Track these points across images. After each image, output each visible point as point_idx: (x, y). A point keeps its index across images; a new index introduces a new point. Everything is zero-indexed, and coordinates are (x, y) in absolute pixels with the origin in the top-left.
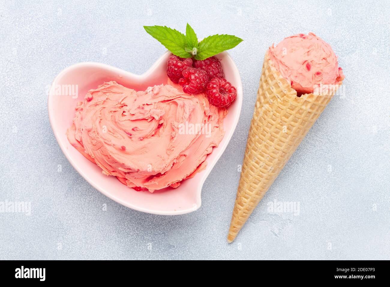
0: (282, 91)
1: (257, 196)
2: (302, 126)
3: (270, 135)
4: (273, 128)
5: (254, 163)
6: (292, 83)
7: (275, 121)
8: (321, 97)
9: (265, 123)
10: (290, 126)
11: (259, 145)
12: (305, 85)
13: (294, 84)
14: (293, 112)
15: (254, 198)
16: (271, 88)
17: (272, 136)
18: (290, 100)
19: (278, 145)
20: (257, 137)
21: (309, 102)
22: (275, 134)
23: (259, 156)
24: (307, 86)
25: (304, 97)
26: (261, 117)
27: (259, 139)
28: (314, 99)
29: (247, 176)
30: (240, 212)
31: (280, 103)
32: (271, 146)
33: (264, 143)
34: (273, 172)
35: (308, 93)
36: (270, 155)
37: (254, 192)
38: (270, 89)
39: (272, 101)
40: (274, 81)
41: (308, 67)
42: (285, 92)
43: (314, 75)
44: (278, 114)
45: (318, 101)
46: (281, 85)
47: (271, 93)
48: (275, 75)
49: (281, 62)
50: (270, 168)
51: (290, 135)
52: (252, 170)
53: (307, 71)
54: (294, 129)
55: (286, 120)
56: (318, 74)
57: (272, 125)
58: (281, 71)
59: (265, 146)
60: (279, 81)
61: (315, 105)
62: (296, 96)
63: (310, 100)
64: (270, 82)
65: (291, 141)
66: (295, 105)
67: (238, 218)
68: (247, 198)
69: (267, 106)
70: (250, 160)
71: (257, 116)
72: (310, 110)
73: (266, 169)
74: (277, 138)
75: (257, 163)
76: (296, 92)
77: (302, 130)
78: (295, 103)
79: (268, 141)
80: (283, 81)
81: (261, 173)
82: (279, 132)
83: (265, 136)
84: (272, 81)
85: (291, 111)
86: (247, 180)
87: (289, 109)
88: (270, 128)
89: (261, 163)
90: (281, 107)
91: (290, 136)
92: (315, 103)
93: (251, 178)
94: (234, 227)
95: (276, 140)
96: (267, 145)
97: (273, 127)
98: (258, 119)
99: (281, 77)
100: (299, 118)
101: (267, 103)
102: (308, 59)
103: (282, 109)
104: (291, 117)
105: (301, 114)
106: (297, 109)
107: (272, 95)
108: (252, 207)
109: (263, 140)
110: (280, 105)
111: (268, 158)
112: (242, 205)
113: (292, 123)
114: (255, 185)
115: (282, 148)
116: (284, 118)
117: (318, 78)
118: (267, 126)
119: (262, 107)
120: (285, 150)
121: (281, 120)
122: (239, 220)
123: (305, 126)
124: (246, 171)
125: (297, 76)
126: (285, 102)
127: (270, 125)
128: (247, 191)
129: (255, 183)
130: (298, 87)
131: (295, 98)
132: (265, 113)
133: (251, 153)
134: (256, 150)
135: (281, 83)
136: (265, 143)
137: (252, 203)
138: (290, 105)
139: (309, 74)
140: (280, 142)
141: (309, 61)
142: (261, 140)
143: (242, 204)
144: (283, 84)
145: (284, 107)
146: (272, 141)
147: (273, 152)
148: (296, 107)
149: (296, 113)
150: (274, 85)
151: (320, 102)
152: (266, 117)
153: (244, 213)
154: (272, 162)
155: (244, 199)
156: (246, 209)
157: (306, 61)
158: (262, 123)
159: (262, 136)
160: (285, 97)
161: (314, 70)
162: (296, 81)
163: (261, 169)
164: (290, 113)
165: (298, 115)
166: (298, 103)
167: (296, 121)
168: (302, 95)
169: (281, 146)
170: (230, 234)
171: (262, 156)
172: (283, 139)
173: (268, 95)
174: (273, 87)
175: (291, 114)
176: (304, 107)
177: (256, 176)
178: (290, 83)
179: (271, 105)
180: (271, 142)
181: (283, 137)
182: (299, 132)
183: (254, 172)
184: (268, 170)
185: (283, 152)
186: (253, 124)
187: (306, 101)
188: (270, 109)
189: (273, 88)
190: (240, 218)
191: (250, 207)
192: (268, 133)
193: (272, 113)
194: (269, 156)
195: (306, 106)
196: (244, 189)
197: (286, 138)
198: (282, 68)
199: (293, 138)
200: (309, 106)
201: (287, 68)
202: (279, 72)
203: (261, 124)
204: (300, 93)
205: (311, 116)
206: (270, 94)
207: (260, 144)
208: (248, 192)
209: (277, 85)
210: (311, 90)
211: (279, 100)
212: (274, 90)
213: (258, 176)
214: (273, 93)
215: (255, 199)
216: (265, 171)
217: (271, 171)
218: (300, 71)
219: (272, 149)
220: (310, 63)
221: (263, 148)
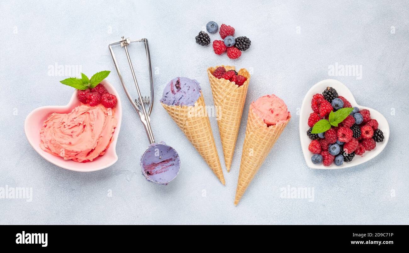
0: (259, 125)
1: (249, 180)
2: (270, 142)
4: (256, 144)
5: (246, 163)
7: (256, 140)
8: (279, 127)
9: (251, 141)
11: (249, 153)
12: (271, 121)
13: (265, 121)
14: (266, 135)
17: (255, 148)
18: (263, 129)
19: (259, 152)
20: (247, 149)
22: (257, 147)
23: (249, 159)
27: (249, 150)
28: (276, 128)
29: (243, 170)
30: (240, 189)
31: (259, 131)
34: (257, 167)
35: (273, 125)
37: (247, 178)
40: (255, 120)
41: (272, 112)
42: (261, 125)
43: (276, 116)
44: (258, 137)
47: (254, 126)
49: (258, 110)
50: (255, 165)
54: (266, 144)
58: (258, 114)
60: (257, 120)
63: (274, 129)
64: (253, 120)
65: (265, 150)
68: (243, 181)
69: (252, 133)
72: (274, 134)
74: (258, 149)
75: (248, 162)
76: (266, 125)
78: (266, 131)
80: (260, 119)
81: (250, 167)
82: (259, 146)
84: (254, 119)
87: (263, 134)
88: (254, 144)
89: (250, 163)
90: (259, 133)
91: (264, 148)
92: (277, 130)
93: (245, 170)
94: (238, 197)
97: (256, 143)
99: (258, 117)
101: (252, 131)
102: (272, 107)
104: (265, 138)
107: (254, 127)
111: (254, 160)
112: (241, 185)
113: (265, 141)
114: (248, 174)
115: (261, 154)
116: (261, 138)
118: (252, 143)
123: (272, 142)
125: (266, 117)
126: (261, 130)
127: (254, 142)
129: (248, 173)
130: (268, 122)
131: (266, 128)
132: (251, 136)
133: (245, 157)
134: (247, 156)
137: (246, 184)
138: (264, 132)
139: (273, 115)
141: (273, 109)
144: (260, 121)
145: (261, 133)
151: (279, 130)
152: (251, 138)
153: (243, 189)
154: (256, 162)
157: (271, 109)
158: (250, 142)
159: (250, 148)
160: (261, 127)
161: (275, 113)
162: (266, 119)
163: (250, 165)
164: (264, 136)
165: (268, 137)
166: (268, 130)
167: (267, 140)
168: (270, 126)
170: (236, 201)
171: (251, 159)
173: (252, 127)
174: (255, 123)
178: (263, 120)
179: (254, 132)
182: (269, 145)
183: (247, 167)
185: (261, 156)
187: (272, 129)
188: (254, 134)
190: (241, 192)
191: (245, 186)
192: (253, 147)
193: (254, 136)
195: (272, 132)
196: (242, 176)
197: (262, 149)
198: (259, 113)
201: (261, 113)
202: (257, 115)
205: (275, 137)
208: (244, 178)
210: (274, 123)
211: (258, 129)
212: (255, 125)
213: (249, 170)
215: (248, 182)
216: (253, 166)
218: (268, 114)
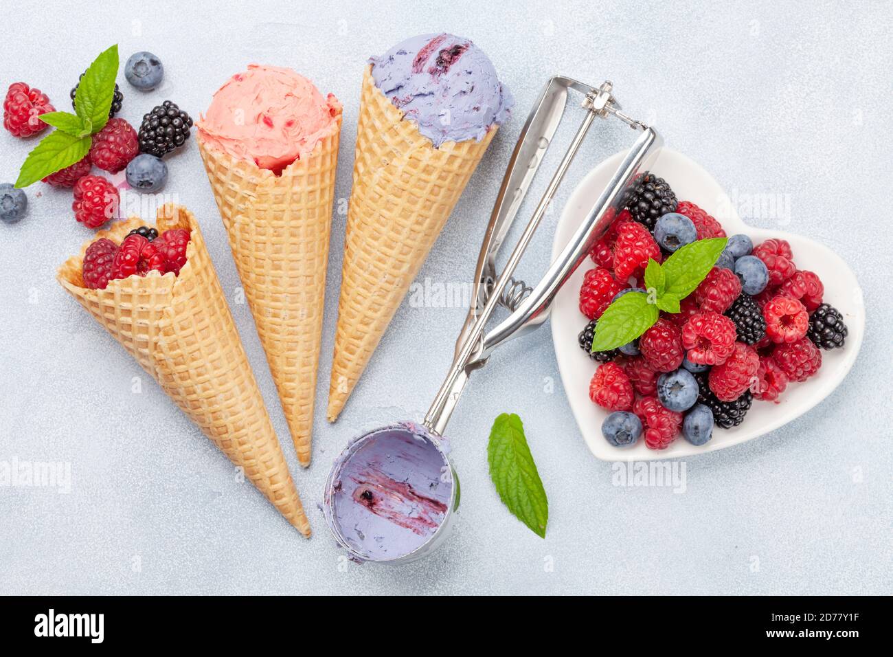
0: (249, 183)
1: (306, 368)
2: (313, 220)
3: (270, 261)
4: (269, 248)
5: (270, 319)
6: (257, 163)
7: (264, 235)
8: (315, 158)
9: (253, 247)
10: (292, 229)
11: (263, 286)
12: (279, 153)
13: (260, 162)
15: (303, 373)
16: (230, 187)
17: (273, 261)
18: (267, 189)
19: (292, 269)
20: (253, 276)
21: (302, 176)
23: (273, 304)
24: (284, 153)
25: (288, 172)
26: (240, 242)
27: (258, 277)
29: (273, 346)
30: (294, 408)
31: (257, 202)
32: (281, 277)
33: (268, 279)
34: (309, 316)
35: (291, 162)
36: (288, 293)
38: (229, 189)
39: (242, 206)
40: (229, 173)
41: (268, 122)
42: (254, 181)
43: (285, 129)
45: (315, 166)
46: (241, 173)
47: (235, 194)
48: (225, 164)
49: (221, 137)
51: (300, 243)
52: (274, 331)
53: (269, 129)
54: (301, 230)
55: (280, 223)
56: (289, 124)
57: (264, 243)
58: (230, 152)
60: (236, 169)
61: (313, 175)
62: (273, 178)
63: (301, 172)
64: (223, 178)
65: (308, 252)
66: (280, 193)
67: (297, 418)
69: (239, 218)
70: (263, 318)
71: (235, 243)
72: (310, 188)
73: (294, 318)
74: (282, 260)
75: (275, 316)
76: (270, 172)
77: (316, 227)
78: (278, 191)
80: (242, 164)
81: (290, 328)
82: (281, 248)
83: (263, 267)
84: (225, 174)
85: (280, 205)
86: (276, 351)
87: (275, 203)
89: (283, 313)
90: (261, 209)
91: (302, 246)
92: (311, 171)
93: (279, 345)
94: (300, 437)
95: (283, 263)
96: (274, 278)
97: (268, 245)
98: (239, 246)
99: (235, 161)
100: (299, 210)
101: (238, 212)
102: (262, 108)
103: (265, 211)
104: (287, 216)
105: (298, 201)
106: (288, 197)
108: (308, 390)
109: (264, 276)
111: (288, 299)
112: (291, 396)
113: (293, 223)
114: (293, 353)
115: (300, 272)
116: (275, 223)
117: (293, 131)
119: (234, 223)
120: (308, 272)
121: (273, 227)
122: (300, 421)
123: (317, 218)
124: (266, 339)
125: (258, 147)
126: (261, 197)
127: (260, 246)
128: (286, 368)
129: (291, 350)
130: (269, 162)
131: (273, 182)
132: (243, 230)
133: (258, 305)
135: (240, 170)
137: (303, 383)
138: (273, 197)
139: (276, 133)
140: (292, 264)
141: (265, 113)
142: (262, 277)
143: (290, 393)
144: (244, 170)
145: (265, 206)
148: (284, 195)
149: (290, 204)
150: (232, 180)
151: (318, 167)
153: (302, 406)
155: (288, 384)
156: (302, 398)
157: (259, 115)
158: (248, 249)
159: (258, 270)
160: (257, 188)
161: (279, 122)
162: (261, 155)
163: (286, 322)
164: (281, 209)
165: (295, 206)
166: (284, 186)
168: (283, 171)
169: (298, 269)
170: (299, 453)
173: (232, 201)
174: (232, 183)
175: (284, 211)
176: (297, 189)
177: (286, 337)
178: (253, 164)
179: (244, 213)
180: (279, 271)
181: (291, 253)
182: (313, 232)
183: (278, 333)
185: (307, 276)
186: (237, 258)
187: (294, 178)
188: (247, 219)
189: (233, 186)
190: (300, 417)
191: (305, 391)
192: (264, 260)
193: (253, 226)
194: (289, 295)
196: (278, 368)
198: (229, 146)
199: (310, 245)
200: (304, 181)
201: (236, 143)
202: (228, 157)
203: (246, 252)
204: (278, 169)
205: (318, 194)
206: (234, 197)
207: (264, 283)
208: (288, 371)
209: (238, 178)
210: (294, 154)
211: (252, 199)
212: (237, 187)
213: (290, 337)
214: (236, 193)
215: (305, 375)
216: (295, 322)
217: (305, 317)
218: (259, 135)
220: (268, 115)
221: (271, 287)
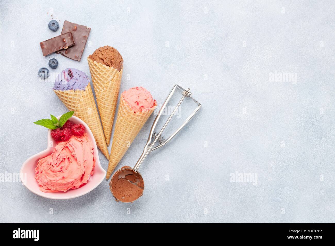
14: (133, 120)
22: (125, 130)
28: (142, 114)
37: (117, 156)
44: (126, 121)
50: (124, 145)
59: (121, 135)
68: (114, 159)
79: (123, 133)
88: (123, 127)
107: (124, 113)
110: (127, 117)
118: (122, 126)
134: (117, 137)
136: (121, 134)
146: (124, 133)
147: (125, 138)
154: (124, 142)
167: (134, 124)
171: (120, 140)
172: (129, 132)
184: (123, 146)
195: (139, 117)
197: (130, 132)
219: (124, 136)
